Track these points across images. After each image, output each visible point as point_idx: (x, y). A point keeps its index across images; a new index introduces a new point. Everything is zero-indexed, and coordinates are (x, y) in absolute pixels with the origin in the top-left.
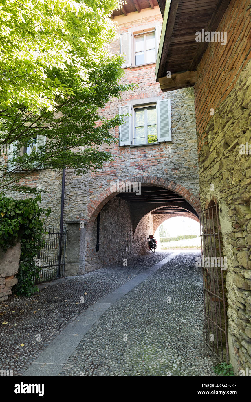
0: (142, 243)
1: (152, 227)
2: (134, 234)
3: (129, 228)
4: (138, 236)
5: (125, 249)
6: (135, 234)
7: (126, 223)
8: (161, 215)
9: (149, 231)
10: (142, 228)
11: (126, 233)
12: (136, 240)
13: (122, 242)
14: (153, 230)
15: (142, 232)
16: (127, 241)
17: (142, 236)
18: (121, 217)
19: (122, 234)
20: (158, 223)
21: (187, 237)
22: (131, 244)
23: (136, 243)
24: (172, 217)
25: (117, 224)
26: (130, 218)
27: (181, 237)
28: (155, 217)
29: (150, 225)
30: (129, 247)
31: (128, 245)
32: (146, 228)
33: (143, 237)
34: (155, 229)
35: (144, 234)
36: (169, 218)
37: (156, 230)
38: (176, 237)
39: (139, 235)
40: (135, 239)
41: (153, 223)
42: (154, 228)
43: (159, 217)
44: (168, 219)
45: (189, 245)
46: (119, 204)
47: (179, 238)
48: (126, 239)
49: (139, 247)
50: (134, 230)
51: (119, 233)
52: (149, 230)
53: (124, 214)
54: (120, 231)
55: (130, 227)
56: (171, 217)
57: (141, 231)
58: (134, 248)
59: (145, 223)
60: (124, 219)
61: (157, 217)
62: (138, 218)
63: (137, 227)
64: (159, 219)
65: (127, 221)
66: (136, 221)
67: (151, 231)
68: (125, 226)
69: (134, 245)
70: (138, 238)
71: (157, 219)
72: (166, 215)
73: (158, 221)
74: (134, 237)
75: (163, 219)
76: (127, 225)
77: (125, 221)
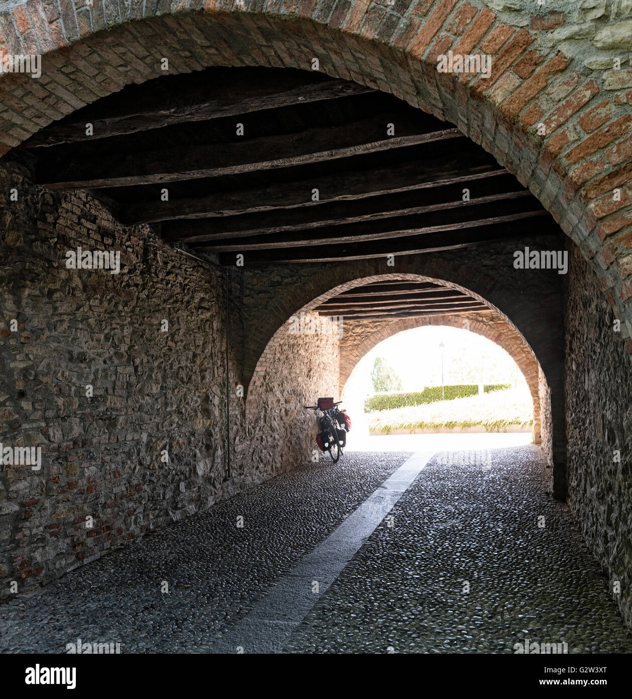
0: (290, 429)
2: (245, 398)
4: (266, 403)
5: (194, 471)
7: (195, 356)
8: (365, 322)
9: (320, 381)
10: (285, 372)
11: (194, 398)
12: (256, 420)
13: (172, 439)
14: (338, 375)
15: (288, 387)
16: (200, 432)
17: (287, 402)
19: (166, 404)
20: (356, 352)
21: (451, 393)
23: (258, 434)
24: (406, 328)
25: (131, 360)
26: (220, 331)
27: (434, 390)
29: (324, 359)
30: (219, 452)
31: (208, 447)
32: (305, 370)
33: (292, 406)
34: (344, 373)
35: (298, 394)
36: (393, 332)
37: (347, 376)
38: (420, 390)
39: (271, 399)
40: (250, 416)
41: (337, 351)
42: (342, 368)
43: (358, 330)
44: (390, 335)
45: (459, 418)
47: (429, 396)
48: (200, 424)
49: (274, 447)
51: (147, 400)
52: (319, 377)
54: (155, 391)
56: (401, 329)
57: (281, 385)
58: (247, 454)
59: (302, 352)
60: (181, 333)
61: (353, 329)
62: (261, 332)
63: (257, 369)
64: (359, 338)
65: (203, 344)
66: (252, 346)
67: (329, 380)
68: (189, 365)
69: (248, 443)
70: (266, 412)
71: (351, 338)
72: (385, 321)
73: (357, 345)
74: (247, 412)
75: (372, 337)
76: (202, 364)
77: (184, 343)
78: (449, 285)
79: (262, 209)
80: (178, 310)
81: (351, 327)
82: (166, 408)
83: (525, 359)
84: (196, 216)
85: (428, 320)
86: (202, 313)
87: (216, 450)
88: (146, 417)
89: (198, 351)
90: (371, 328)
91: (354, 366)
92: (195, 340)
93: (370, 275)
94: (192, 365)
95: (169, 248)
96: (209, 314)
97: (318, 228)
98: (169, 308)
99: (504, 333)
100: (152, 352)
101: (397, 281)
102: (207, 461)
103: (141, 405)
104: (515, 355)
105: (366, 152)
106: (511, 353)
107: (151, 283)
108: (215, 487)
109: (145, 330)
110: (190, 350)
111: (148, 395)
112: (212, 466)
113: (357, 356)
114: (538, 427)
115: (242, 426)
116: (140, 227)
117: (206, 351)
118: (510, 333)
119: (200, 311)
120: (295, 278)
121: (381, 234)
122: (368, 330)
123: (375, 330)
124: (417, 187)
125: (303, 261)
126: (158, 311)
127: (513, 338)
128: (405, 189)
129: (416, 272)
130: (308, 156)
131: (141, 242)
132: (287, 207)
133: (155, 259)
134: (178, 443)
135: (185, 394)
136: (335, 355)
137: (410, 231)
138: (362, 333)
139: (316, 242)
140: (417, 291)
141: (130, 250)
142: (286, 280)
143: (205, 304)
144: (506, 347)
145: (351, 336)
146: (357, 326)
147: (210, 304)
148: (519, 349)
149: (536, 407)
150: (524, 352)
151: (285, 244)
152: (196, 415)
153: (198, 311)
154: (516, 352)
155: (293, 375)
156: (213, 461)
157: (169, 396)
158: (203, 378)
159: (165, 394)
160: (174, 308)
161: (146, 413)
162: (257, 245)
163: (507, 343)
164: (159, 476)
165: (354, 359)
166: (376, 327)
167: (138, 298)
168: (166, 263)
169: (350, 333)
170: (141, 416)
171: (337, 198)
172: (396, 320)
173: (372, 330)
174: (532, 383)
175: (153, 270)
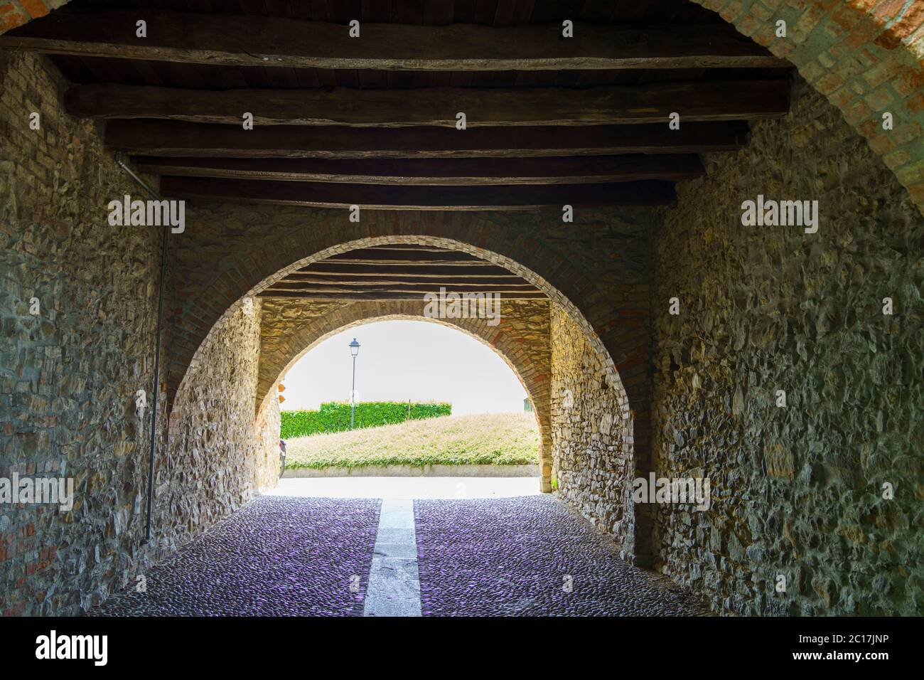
1: (253, 369)
2: (170, 409)
3: (144, 368)
4: (189, 419)
5: (111, 526)
6: (176, 409)
7: (125, 336)
8: (303, 301)
9: (241, 389)
10: (211, 371)
11: (119, 405)
12: (178, 446)
13: (92, 472)
15: (212, 393)
16: (122, 461)
17: (209, 418)
18: (94, 279)
19: (90, 414)
20: (285, 347)
22: (149, 476)
23: (178, 468)
24: (366, 315)
25: (59, 336)
26: (153, 298)
28: (274, 313)
30: (139, 498)
31: (128, 487)
32: (228, 371)
33: (214, 425)
39: (196, 413)
40: (172, 439)
41: (256, 343)
42: (262, 369)
43: (291, 313)
46: (84, 177)
48: (122, 449)
49: (193, 490)
50: (173, 385)
51: (71, 406)
52: (241, 381)
53: (118, 267)
54: (80, 391)
55: (148, 364)
57: (205, 391)
58: (167, 500)
59: (227, 341)
60: (113, 299)
61: (283, 311)
62: (205, 307)
63: (192, 364)
64: (292, 325)
65: (135, 319)
66: (188, 328)
67: (248, 388)
68: (117, 350)
69: (168, 482)
70: (188, 434)
71: (280, 325)
72: (334, 303)
73: (289, 336)
74: (170, 432)
75: (312, 326)
76: (131, 350)
77: (116, 314)
78: (495, 259)
79: (317, 122)
80: (114, 261)
81: (281, 308)
82: (89, 420)
83: (533, 371)
84: (205, 119)
85: (399, 306)
86: (137, 269)
87: (137, 493)
88: (68, 433)
89: (129, 331)
90: (313, 311)
91: (282, 368)
92: (127, 311)
93: (386, 234)
94: (121, 350)
95: (110, 160)
96: (143, 271)
97: (367, 160)
98: (104, 257)
99: (506, 333)
100: (82, 327)
101: (417, 246)
102: (125, 511)
103: (64, 413)
104: (521, 365)
105: (532, 68)
106: (515, 362)
107: (88, 214)
108: (131, 554)
109: (76, 289)
110: (120, 325)
111: (72, 397)
112: (131, 519)
113: (288, 352)
114: (547, 468)
115: (163, 454)
116: (83, 121)
117: (137, 330)
118: (514, 332)
119: (136, 264)
120: (266, 228)
121: (444, 179)
122: (307, 314)
123: (318, 315)
124: (551, 123)
125: (300, 203)
126: (93, 259)
127: (518, 340)
128: (534, 123)
129: (455, 237)
130: (454, 61)
131: (82, 146)
132: (355, 125)
133: (95, 176)
134: (98, 479)
135: (111, 399)
136: (255, 350)
137: (486, 179)
138: (298, 317)
139: (343, 179)
140: (422, 263)
141: (71, 157)
142: (252, 229)
143: (140, 256)
144: (509, 353)
145: (280, 321)
146: (291, 307)
147: (145, 255)
148: (526, 357)
149: (545, 440)
150: (533, 361)
151: (294, 176)
152: (120, 434)
153: (133, 265)
154: (521, 361)
155: (217, 376)
156: (132, 512)
157: (94, 400)
158: (131, 373)
159: (90, 396)
160: (109, 257)
161: (69, 428)
162: (248, 173)
163: (510, 347)
164: (73, 534)
165: (283, 357)
166: (320, 310)
167: (73, 236)
168: (105, 184)
169: (279, 317)
170: (62, 432)
171: (434, 123)
172: (350, 302)
173: (313, 315)
174: (540, 405)
175: (92, 194)
